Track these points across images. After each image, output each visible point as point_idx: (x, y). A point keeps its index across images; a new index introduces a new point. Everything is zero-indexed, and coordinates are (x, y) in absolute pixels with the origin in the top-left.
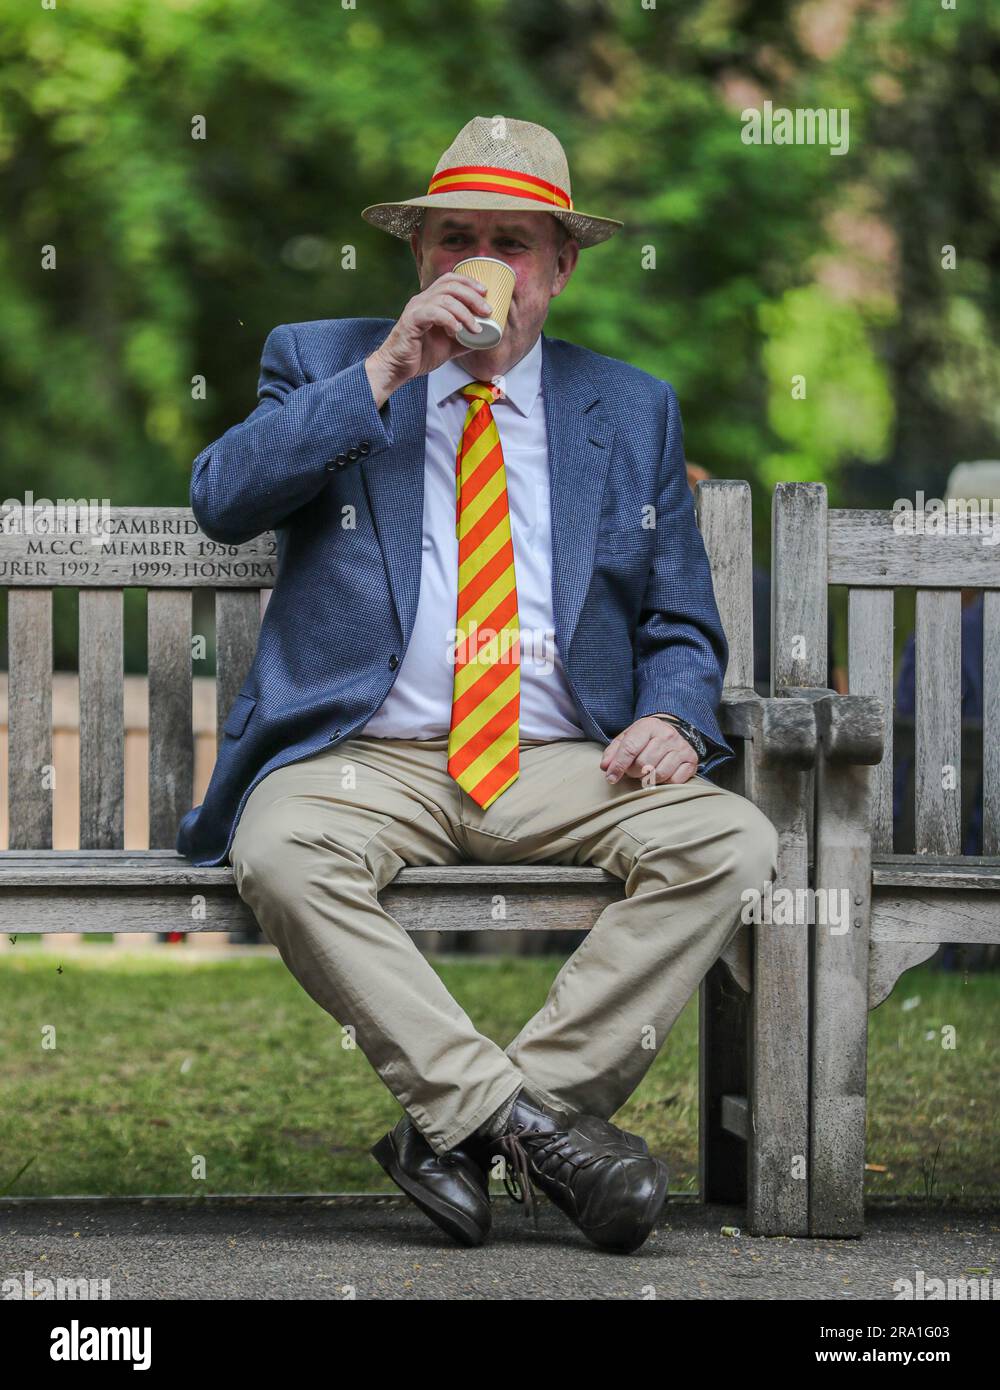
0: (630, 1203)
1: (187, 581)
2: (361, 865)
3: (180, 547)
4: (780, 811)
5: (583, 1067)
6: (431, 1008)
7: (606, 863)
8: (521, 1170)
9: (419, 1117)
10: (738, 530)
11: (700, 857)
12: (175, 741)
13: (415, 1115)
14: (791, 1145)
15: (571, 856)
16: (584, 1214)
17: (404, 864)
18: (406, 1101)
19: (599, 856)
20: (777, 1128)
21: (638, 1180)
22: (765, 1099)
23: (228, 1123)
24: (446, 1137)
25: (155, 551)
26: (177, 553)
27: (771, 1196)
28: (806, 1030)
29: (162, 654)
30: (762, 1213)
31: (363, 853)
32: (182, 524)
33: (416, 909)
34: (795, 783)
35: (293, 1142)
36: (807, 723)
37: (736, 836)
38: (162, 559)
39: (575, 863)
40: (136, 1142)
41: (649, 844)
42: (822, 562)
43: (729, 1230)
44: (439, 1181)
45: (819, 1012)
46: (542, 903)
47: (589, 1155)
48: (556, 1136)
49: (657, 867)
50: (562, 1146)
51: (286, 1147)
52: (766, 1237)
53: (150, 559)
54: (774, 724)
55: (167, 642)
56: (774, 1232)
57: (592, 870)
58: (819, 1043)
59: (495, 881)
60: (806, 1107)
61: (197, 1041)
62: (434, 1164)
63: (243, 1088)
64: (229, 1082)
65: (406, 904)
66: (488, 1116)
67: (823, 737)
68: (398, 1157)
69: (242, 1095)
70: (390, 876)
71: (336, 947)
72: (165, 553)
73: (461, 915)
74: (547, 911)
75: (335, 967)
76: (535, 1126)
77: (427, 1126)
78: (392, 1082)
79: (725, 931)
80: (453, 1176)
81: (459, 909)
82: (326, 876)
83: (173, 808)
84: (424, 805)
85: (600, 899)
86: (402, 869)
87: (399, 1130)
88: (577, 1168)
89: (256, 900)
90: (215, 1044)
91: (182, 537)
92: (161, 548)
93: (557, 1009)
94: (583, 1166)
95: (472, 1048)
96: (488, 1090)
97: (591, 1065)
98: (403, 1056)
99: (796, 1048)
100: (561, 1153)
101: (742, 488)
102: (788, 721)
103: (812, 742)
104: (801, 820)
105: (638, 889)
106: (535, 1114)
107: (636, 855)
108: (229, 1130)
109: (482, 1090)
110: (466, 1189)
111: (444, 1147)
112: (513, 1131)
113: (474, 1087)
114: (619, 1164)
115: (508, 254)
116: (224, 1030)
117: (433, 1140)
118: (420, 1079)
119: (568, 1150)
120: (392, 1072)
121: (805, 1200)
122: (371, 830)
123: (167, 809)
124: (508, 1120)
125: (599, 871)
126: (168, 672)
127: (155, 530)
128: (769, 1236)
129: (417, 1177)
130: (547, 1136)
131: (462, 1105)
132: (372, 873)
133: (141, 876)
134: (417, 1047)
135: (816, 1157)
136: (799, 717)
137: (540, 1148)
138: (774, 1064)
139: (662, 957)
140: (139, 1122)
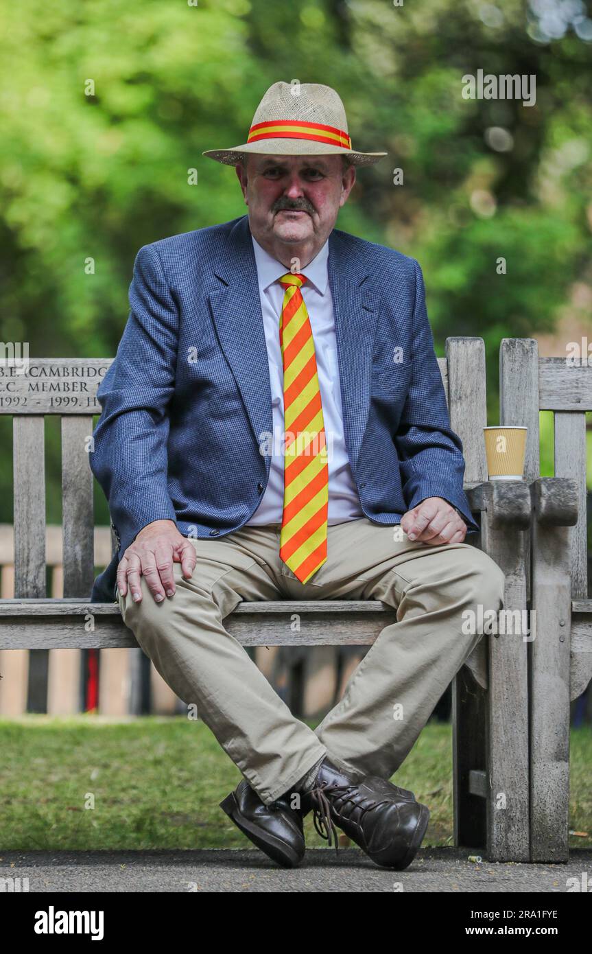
0: (402, 833)
1: (89, 410)
2: (210, 599)
3: (83, 386)
4: (507, 561)
5: (368, 743)
6: (260, 699)
7: (383, 598)
8: (326, 815)
9: (253, 778)
10: (476, 372)
11: (450, 591)
12: (81, 522)
13: (249, 777)
14: (516, 796)
15: (360, 592)
16: (371, 843)
17: (241, 599)
18: (244, 766)
19: (379, 592)
20: (507, 785)
21: (407, 817)
22: (498, 764)
23: (123, 810)
24: (272, 792)
25: (67, 389)
26: (82, 390)
27: (503, 833)
28: (527, 715)
29: (72, 461)
30: (497, 845)
31: (210, 590)
32: (85, 370)
33: (250, 631)
34: (517, 541)
35: (169, 820)
36: (523, 496)
37: (474, 577)
38: (71, 394)
39: (362, 598)
40: (58, 820)
41: (414, 583)
42: (535, 394)
43: (474, 858)
44: (267, 821)
45: (535, 702)
46: (340, 626)
47: (373, 801)
48: (349, 789)
49: (418, 599)
50: (354, 796)
51: (163, 822)
52: (500, 862)
53: (63, 395)
54: (501, 497)
55: (75, 453)
56: (506, 859)
57: (374, 602)
58: (536, 724)
59: (306, 610)
60: (527, 770)
61: (103, 761)
62: (265, 809)
63: (134, 787)
64: (124, 785)
65: (244, 628)
66: (301, 776)
67: (535, 508)
68: (239, 807)
69: (135, 792)
70: (231, 607)
71: (193, 657)
72: (73, 390)
73: (282, 635)
74: (343, 631)
75: (192, 672)
76: (334, 782)
77: (258, 784)
78: (233, 753)
80: (277, 818)
81: (281, 631)
82: (185, 607)
83: (80, 570)
84: (255, 560)
85: (380, 623)
86: (240, 602)
87: (239, 789)
88: (364, 811)
89: (135, 625)
90: (116, 764)
91: (85, 379)
92: (71, 387)
93: (350, 702)
94: (369, 809)
95: (290, 729)
96: (302, 758)
97: (374, 741)
98: (242, 734)
99: (520, 728)
100: (353, 800)
101: (479, 342)
102: (511, 495)
103: (527, 510)
104: (521, 566)
105: (406, 615)
106: (335, 774)
107: (405, 590)
108: (124, 814)
109: (297, 758)
110: (287, 826)
111: (270, 799)
112: (319, 786)
113: (292, 756)
114: (394, 806)
115: (311, 181)
116: (122, 755)
117: (262, 794)
118: (252, 750)
119: (358, 799)
120: (233, 746)
121: (527, 836)
122: (217, 575)
123: (76, 570)
124: (316, 779)
125: (379, 603)
126: (76, 474)
127: (66, 374)
128: (502, 862)
129: (252, 819)
130: (343, 789)
131: (283, 769)
132: (217, 604)
133: (56, 609)
134: (251, 726)
135: (534, 805)
136: (518, 492)
137: (340, 798)
138: (504, 739)
140: (61, 809)
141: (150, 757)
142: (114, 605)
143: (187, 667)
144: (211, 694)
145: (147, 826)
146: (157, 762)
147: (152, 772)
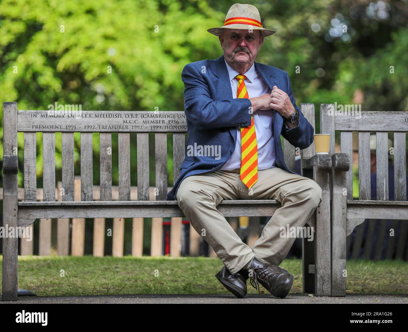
0: (283, 284)
1: (165, 130)
2: (211, 198)
3: (163, 122)
4: (323, 185)
5: (271, 252)
6: (230, 235)
7: (276, 198)
8: (255, 279)
9: (227, 265)
10: (311, 116)
11: (302, 195)
12: (162, 173)
13: (226, 264)
14: (326, 272)
15: (267, 197)
16: (272, 288)
17: (223, 199)
18: (224, 260)
19: (275, 196)
20: (323, 268)
21: (285, 278)
22: (319, 260)
23: (179, 284)
24: (235, 270)
25: (157, 123)
26: (163, 123)
27: (321, 286)
28: (330, 242)
29: (159, 150)
30: (319, 290)
31: (212, 195)
32: (164, 115)
33: (227, 211)
34: (327, 177)
35: (196, 287)
36: (329, 160)
37: (310, 190)
38: (159, 125)
39: (268, 199)
40: (155, 287)
41: (288, 192)
42: (333, 125)
43: (310, 295)
44: (233, 281)
45: (333, 237)
46: (260, 209)
47: (273, 273)
48: (264, 269)
49: (290, 198)
50: (265, 271)
51: (194, 288)
52: (320, 296)
53: (156, 125)
54: (321, 160)
55: (160, 147)
56: (322, 295)
57: (273, 200)
58: (333, 245)
59: (247, 203)
60: (330, 262)
61: (172, 268)
62: (232, 277)
63: (183, 276)
64: (179, 275)
65: (224, 210)
66: (246, 264)
67: (333, 165)
68: (222, 276)
69: (183, 278)
70: (219, 202)
71: (205, 219)
72: (160, 123)
73: (238, 212)
74: (261, 211)
75: (205, 225)
76: (258, 266)
77: (229, 267)
78: (220, 256)
79: (308, 215)
80: (237, 279)
81: (238, 211)
82: (202, 201)
83: (162, 190)
84: (228, 184)
86: (222, 200)
87: (222, 270)
88: (269, 277)
89: (183, 208)
90: (176, 269)
91: (164, 119)
92: (159, 122)
93: (264, 237)
94: (271, 276)
95: (241, 247)
96: (245, 258)
97: (273, 251)
98: (223, 248)
99: (327, 247)
100: (265, 273)
101: (312, 105)
102: (324, 159)
103: (330, 165)
104: (328, 186)
105: (285, 204)
106: (258, 263)
107: (284, 195)
109: (244, 257)
110: (240, 283)
111: (234, 272)
112: (252, 268)
113: (242, 256)
114: (281, 275)
115: (249, 41)
116: (179, 267)
117: (231, 271)
118: (227, 254)
119: (267, 272)
120: (220, 253)
121: (330, 287)
122: (214, 190)
123: (161, 190)
124: (251, 265)
125: (275, 200)
126: (161, 154)
127: (157, 117)
128: (321, 296)
129: (227, 280)
130: (261, 269)
131: (239, 261)
132: (214, 200)
133: (153, 202)
134: (227, 246)
135: (333, 275)
136: (327, 158)
137: (260, 272)
138: (322, 251)
139: (291, 222)
140: (156, 283)
141: (189, 267)
142: (176, 201)
143: (203, 223)
144: (212, 233)
145: (188, 289)
146: (192, 269)
147: (190, 272)
